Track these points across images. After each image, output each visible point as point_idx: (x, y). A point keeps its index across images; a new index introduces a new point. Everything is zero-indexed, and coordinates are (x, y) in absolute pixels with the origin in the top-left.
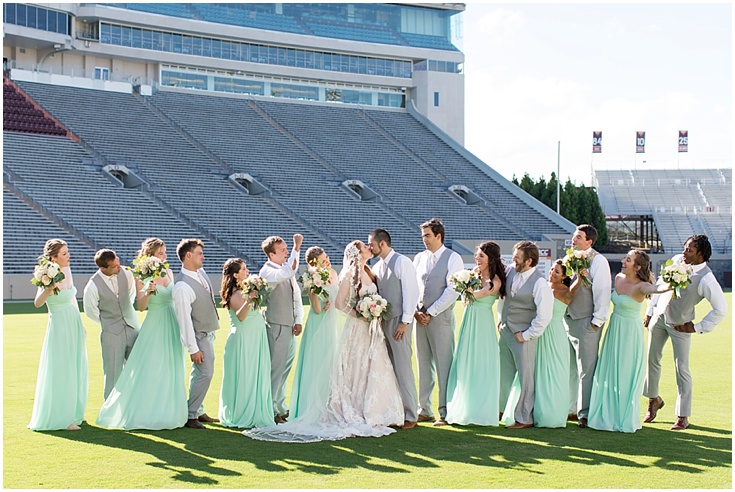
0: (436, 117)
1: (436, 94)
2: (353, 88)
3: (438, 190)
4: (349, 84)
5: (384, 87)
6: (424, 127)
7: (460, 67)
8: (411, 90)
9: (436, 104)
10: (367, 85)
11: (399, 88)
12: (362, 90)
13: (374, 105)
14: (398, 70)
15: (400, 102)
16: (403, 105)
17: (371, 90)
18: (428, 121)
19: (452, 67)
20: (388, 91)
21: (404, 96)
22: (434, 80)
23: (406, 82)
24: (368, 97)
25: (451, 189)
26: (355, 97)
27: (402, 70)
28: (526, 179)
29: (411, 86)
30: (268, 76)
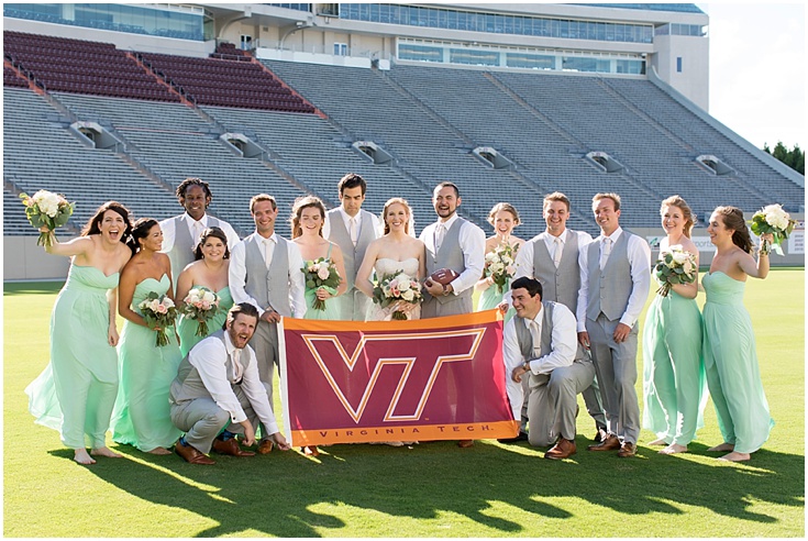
0: (678, 84)
1: (679, 60)
2: (592, 56)
3: (685, 160)
4: (587, 51)
5: (623, 53)
6: (666, 94)
7: (704, 30)
8: (651, 55)
9: (679, 70)
10: (606, 52)
11: (640, 54)
12: (601, 57)
13: (613, 73)
14: (638, 35)
15: (640, 68)
16: (643, 72)
17: (609, 57)
18: (670, 88)
19: (695, 31)
20: (628, 58)
21: (644, 63)
22: (676, 45)
23: (646, 48)
24: (606, 64)
25: (700, 159)
26: (592, 65)
27: (642, 35)
28: (780, 148)
29: (652, 52)
30: (504, 46)
